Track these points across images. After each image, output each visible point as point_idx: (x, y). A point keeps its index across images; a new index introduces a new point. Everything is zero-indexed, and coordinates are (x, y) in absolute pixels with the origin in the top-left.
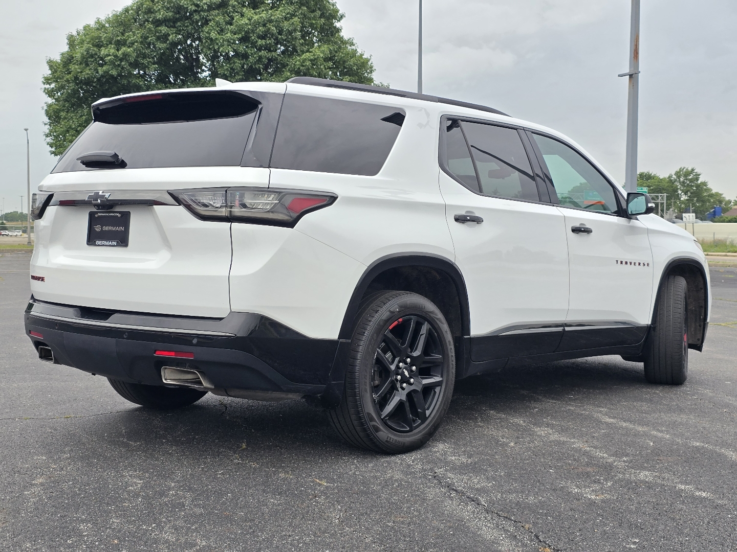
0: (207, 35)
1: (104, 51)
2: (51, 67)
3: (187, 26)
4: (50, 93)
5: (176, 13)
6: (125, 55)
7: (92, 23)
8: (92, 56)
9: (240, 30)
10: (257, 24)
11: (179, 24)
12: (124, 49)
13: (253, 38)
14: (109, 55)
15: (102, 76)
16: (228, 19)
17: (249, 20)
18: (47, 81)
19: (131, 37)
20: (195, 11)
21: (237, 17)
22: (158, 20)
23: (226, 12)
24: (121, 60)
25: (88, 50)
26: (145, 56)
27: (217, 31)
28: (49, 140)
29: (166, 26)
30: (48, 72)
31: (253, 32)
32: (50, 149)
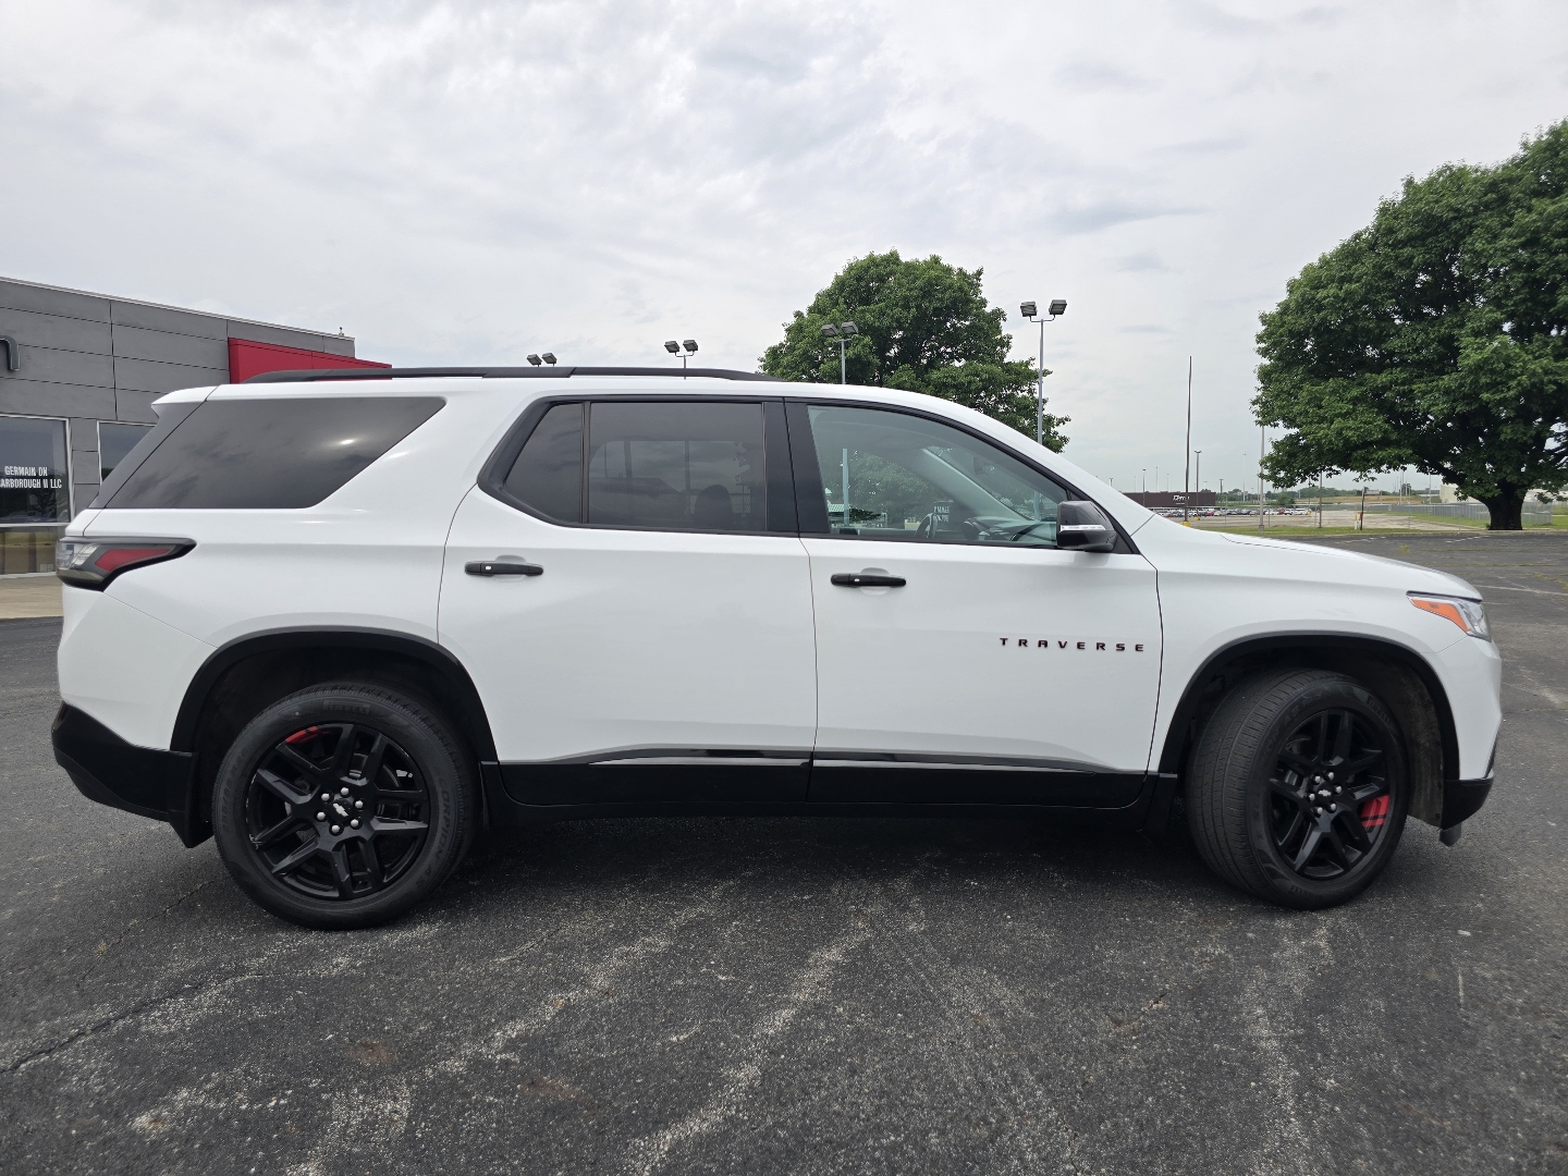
0: (1470, 247)
1: (1321, 294)
2: (1264, 322)
3: (1443, 241)
4: (1264, 353)
5: (1425, 227)
6: (1349, 294)
7: (1316, 262)
8: (1308, 302)
9: (1523, 231)
10: (1551, 219)
11: (1430, 240)
12: (1346, 286)
13: (1545, 238)
14: (1329, 297)
15: (1320, 325)
16: (1506, 219)
17: (1541, 214)
18: (1260, 339)
19: (1358, 270)
20: (1454, 218)
21: (1519, 213)
22: (1400, 241)
23: (1504, 211)
24: (1344, 300)
25: (1303, 295)
26: (1378, 290)
27: (1486, 239)
28: (1257, 407)
29: (1411, 246)
30: (1261, 328)
31: (1546, 229)
32: (1256, 418)
